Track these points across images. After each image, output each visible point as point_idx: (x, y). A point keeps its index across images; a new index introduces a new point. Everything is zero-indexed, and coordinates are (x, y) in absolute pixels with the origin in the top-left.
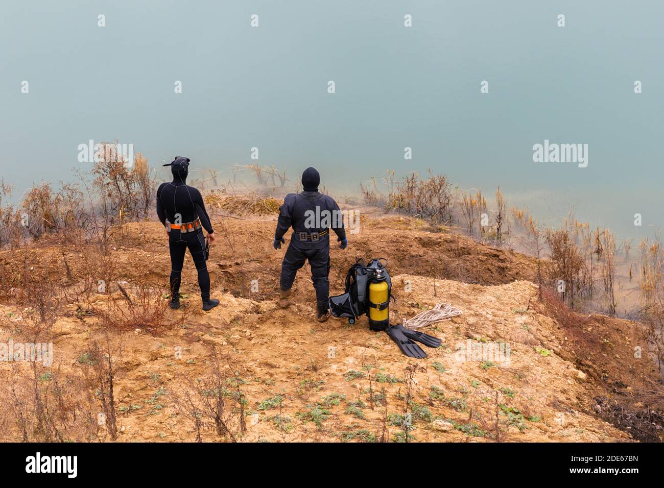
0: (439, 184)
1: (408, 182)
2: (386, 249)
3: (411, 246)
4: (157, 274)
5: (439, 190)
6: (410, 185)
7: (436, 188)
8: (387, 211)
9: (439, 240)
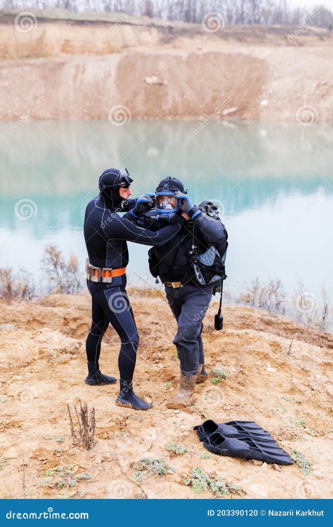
0: (277, 285)
1: (254, 283)
2: (234, 323)
3: (255, 322)
4: (38, 321)
5: (276, 290)
6: (255, 285)
7: (275, 288)
8: (238, 302)
9: (278, 322)
